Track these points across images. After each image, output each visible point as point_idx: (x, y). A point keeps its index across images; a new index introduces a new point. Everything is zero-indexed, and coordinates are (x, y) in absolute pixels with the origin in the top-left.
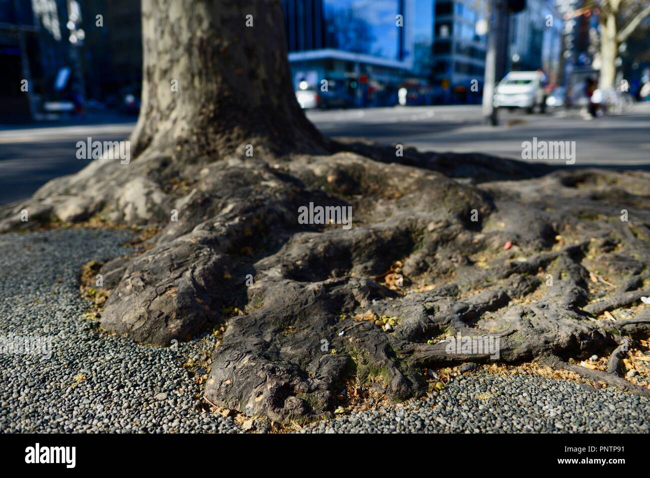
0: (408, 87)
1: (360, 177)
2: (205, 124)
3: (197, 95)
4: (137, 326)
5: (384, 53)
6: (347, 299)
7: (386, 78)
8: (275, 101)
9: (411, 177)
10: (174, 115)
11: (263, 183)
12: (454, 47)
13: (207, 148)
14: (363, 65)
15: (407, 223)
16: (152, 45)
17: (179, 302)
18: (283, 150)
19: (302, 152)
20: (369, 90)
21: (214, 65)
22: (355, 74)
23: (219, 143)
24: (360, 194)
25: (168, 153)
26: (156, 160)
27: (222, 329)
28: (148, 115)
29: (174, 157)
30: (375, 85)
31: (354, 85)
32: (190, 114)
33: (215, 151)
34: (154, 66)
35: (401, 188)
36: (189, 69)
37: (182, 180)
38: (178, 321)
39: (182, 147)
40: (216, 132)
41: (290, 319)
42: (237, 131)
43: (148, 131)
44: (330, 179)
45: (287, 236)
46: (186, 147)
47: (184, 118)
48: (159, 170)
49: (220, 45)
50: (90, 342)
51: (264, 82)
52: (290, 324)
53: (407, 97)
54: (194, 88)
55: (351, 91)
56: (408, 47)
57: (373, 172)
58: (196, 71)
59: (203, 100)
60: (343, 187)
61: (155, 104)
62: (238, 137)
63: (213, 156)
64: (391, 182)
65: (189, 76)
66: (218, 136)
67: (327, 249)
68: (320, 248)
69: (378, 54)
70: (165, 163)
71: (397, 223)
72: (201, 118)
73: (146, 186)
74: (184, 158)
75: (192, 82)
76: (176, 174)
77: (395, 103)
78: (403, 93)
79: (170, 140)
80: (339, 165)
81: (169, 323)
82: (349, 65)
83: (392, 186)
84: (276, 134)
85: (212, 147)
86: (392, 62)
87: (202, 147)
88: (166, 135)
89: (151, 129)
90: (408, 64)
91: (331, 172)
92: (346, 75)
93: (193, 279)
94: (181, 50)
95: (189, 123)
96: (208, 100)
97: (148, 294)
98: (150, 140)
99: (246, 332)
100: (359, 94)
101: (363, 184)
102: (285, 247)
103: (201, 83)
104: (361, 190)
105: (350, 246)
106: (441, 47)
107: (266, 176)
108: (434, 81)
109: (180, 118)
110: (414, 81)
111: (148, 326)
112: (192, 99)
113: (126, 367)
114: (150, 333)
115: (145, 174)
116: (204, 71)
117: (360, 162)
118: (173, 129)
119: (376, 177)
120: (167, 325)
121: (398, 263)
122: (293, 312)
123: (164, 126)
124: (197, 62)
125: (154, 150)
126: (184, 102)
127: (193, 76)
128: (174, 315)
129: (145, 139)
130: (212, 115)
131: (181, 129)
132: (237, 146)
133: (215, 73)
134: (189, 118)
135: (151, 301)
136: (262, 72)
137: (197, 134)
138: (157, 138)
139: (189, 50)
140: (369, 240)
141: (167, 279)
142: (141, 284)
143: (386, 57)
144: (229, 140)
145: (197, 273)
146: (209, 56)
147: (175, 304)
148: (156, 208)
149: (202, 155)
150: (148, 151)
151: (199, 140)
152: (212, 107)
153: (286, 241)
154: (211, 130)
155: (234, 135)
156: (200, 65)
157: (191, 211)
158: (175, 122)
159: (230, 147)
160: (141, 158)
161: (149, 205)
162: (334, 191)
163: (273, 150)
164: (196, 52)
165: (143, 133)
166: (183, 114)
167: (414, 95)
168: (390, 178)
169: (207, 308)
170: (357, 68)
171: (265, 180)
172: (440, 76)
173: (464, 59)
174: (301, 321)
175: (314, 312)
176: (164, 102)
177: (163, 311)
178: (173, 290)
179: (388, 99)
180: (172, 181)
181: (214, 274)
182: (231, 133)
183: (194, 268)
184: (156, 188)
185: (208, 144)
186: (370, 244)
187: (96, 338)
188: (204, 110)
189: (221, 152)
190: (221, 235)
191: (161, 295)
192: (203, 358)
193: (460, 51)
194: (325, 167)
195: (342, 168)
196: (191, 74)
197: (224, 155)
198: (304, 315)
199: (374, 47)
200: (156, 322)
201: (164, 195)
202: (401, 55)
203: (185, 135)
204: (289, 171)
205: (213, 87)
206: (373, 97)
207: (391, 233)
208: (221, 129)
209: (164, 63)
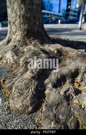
0: (61, 19)
1: (62, 51)
2: (24, 36)
3: (22, 29)
4: (20, 109)
5: (55, 11)
6: (70, 95)
7: (56, 17)
8: (40, 30)
9: (74, 52)
10: (16, 34)
11: (41, 55)
12: (71, 10)
13: (25, 42)
14: (51, 14)
15: (76, 67)
16: (10, 15)
17: (30, 101)
18: (43, 43)
19: (47, 43)
20: (52, 20)
21: (26, 21)
22: (49, 16)
23: (28, 41)
24: (62, 56)
25: (16, 44)
26: (13, 46)
27: (42, 108)
28: (10, 33)
29: (17, 45)
30: (53, 18)
31: (49, 19)
32: (20, 34)
33: (27, 43)
34: (11, 21)
35: (72, 55)
36: (20, 22)
37: (20, 51)
38: (31, 107)
39: (19, 42)
40: (27, 39)
41: (58, 104)
42: (32, 38)
43: (10, 37)
44: (55, 52)
45: (50, 72)
46: (20, 42)
47: (19, 35)
48: (14, 49)
49: (27, 16)
50: (9, 115)
51: (38, 25)
52: (58, 106)
53: (60, 22)
54: (21, 27)
55: (48, 20)
56: (61, 10)
57: (65, 50)
58: (22, 23)
59: (23, 30)
60: (59, 54)
61: (12, 31)
62: (32, 40)
63: (26, 45)
64: (69, 53)
65: (20, 24)
66: (27, 40)
67: (61, 77)
68: (59, 77)
69: (54, 12)
70: (15, 46)
71: (74, 67)
72: (23, 35)
73: (12, 54)
74: (20, 45)
75: (21, 25)
76: (18, 49)
77: (58, 23)
78: (59, 21)
79: (16, 40)
80: (57, 48)
81: (29, 108)
82: (48, 14)
83: (70, 54)
84: (41, 39)
85: (26, 42)
86: (57, 14)
87: (24, 42)
88: (15, 39)
89: (11, 37)
90: (61, 14)
91: (55, 50)
92: (48, 16)
93: (32, 92)
94: (18, 17)
95: (20, 36)
96: (25, 30)
97: (22, 99)
98: (11, 40)
99: (49, 110)
100: (50, 21)
101: (63, 53)
102: (50, 75)
103: (23, 26)
104: (62, 55)
105: (65, 75)
106: (68, 10)
107: (41, 52)
108: (66, 18)
109: (18, 35)
110: (62, 18)
111: (23, 109)
112: (21, 30)
113: (21, 126)
114: (24, 111)
115: (11, 50)
116: (24, 23)
117: (62, 47)
118: (16, 37)
119: (66, 51)
120: (28, 109)
121: (76, 79)
122: (59, 102)
123: (14, 37)
124: (22, 20)
125: (12, 43)
126: (19, 31)
127: (21, 24)
128: (30, 106)
129: (10, 39)
130: (26, 34)
131: (18, 38)
132: (32, 42)
133: (26, 23)
134: (20, 35)
135: (23, 101)
136: (37, 23)
137: (22, 39)
138: (13, 39)
139: (20, 17)
140: (70, 73)
141: (26, 93)
142: (19, 95)
143: (56, 12)
144: (30, 41)
145: (32, 90)
146: (25, 19)
147: (29, 102)
148: (15, 61)
149: (24, 44)
150: (11, 43)
151: (23, 40)
152: (26, 32)
153: (50, 73)
154: (26, 38)
155: (31, 39)
156: (23, 21)
157: (25, 64)
158: (17, 35)
159: (30, 42)
160: (9, 45)
161: (13, 60)
162: (57, 55)
163: (40, 43)
164: (21, 17)
165: (9, 38)
166: (19, 34)
167: (62, 21)
168: (69, 52)
169: (37, 101)
170: (50, 15)
171: (41, 54)
172: (68, 17)
173: (73, 13)
174: (61, 105)
175: (64, 102)
176: (14, 30)
177: (27, 104)
178: (28, 97)
179: (56, 22)
180: (17, 52)
181: (37, 89)
182: (30, 39)
183: (32, 88)
184: (15, 54)
185: (25, 41)
186: (70, 74)
187: (10, 113)
188: (24, 33)
189: (28, 44)
190: (35, 75)
191: (25, 99)
192: (39, 120)
193: (72, 11)
194: (54, 49)
195: (58, 49)
196: (20, 23)
197: (29, 44)
198: (62, 103)
199: (53, 10)
200: (25, 108)
201: (17, 57)
202: (59, 12)
203: (19, 39)
204: (45, 49)
205: (26, 27)
206: (53, 22)
207: (74, 70)
208: (28, 38)
209: (13, 20)
